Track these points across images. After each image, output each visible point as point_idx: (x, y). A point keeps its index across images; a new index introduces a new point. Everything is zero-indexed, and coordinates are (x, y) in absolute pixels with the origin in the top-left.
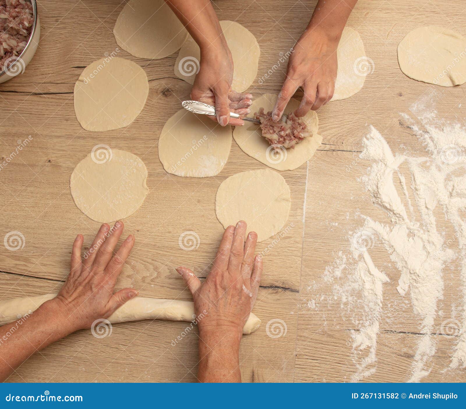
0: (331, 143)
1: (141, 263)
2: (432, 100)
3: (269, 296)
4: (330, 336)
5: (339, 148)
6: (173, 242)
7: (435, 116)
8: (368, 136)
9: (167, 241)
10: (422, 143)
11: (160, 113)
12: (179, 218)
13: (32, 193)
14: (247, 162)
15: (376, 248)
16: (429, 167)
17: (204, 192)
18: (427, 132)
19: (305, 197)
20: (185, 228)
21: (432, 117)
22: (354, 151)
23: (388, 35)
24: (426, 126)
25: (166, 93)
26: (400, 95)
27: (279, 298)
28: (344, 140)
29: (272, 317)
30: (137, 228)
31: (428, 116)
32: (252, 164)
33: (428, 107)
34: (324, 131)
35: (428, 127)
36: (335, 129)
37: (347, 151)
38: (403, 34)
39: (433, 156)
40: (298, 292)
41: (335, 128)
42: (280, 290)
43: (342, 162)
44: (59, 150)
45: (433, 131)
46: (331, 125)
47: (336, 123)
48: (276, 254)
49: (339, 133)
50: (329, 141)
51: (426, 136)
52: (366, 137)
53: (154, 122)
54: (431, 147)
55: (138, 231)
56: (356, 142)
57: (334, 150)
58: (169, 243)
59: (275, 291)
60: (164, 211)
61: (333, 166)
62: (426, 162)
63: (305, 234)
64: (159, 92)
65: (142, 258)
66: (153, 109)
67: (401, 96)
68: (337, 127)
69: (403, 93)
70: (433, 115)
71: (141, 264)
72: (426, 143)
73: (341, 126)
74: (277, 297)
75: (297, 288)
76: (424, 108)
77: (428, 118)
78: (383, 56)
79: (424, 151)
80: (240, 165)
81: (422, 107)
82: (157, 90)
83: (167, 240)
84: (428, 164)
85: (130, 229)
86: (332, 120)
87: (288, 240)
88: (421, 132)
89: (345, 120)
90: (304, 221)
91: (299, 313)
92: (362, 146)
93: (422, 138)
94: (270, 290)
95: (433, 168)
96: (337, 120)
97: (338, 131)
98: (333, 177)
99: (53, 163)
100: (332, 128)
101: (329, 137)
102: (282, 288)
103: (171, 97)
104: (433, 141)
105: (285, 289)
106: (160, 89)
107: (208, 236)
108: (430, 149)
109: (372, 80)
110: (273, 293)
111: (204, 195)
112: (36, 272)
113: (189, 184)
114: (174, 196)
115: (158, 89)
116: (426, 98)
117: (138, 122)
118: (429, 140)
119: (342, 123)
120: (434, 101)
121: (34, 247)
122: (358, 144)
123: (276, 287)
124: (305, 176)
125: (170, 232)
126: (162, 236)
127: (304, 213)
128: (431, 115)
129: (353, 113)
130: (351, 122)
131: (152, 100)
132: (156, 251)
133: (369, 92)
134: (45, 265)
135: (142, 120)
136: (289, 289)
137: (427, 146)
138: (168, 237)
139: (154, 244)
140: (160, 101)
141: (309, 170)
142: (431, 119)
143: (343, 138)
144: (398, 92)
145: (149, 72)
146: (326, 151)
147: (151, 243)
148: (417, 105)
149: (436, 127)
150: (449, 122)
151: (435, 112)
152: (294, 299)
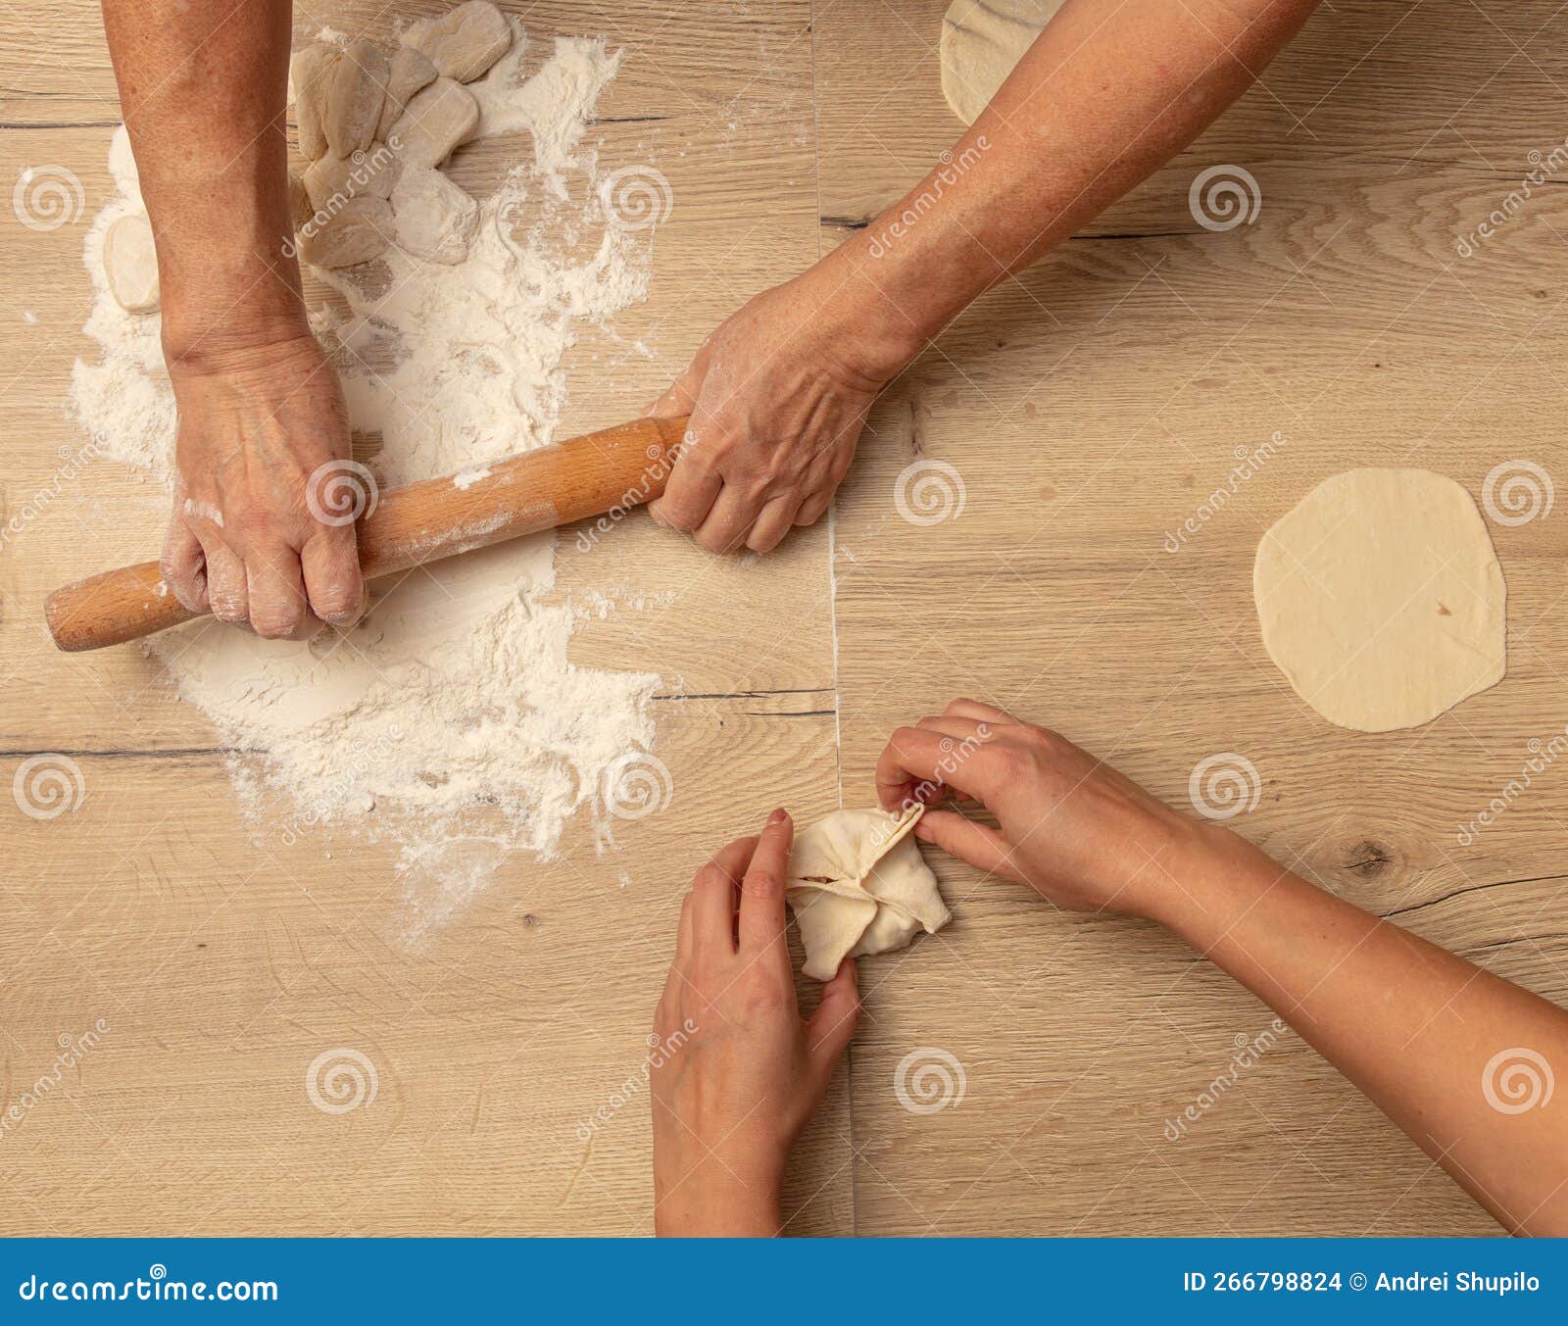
0: (760, 719)
1: (1347, 264)
2: (416, 910)
4: (709, 96)
5: (732, 705)
6: (1253, 341)
7: (405, 849)
9: (1273, 341)
11: (1380, 782)
12: (1247, 420)
14: (1044, 630)
15: (583, 379)
17: (1176, 514)
20: (1221, 389)
21: (412, 844)
22: (678, 697)
23: (587, 1155)
25: (1373, 858)
26: (529, 920)
27: (884, 195)
28: (719, 733)
29: (898, 137)
30: (1381, 375)
31: (427, 847)
32: (1028, 624)
33: (428, 885)
34: (789, 760)
36: (754, 771)
37: (705, 696)
38: (533, 1165)
40: (823, 219)
41: (754, 777)
43: (718, 655)
46: (768, 785)
47: (750, 795)
49: (738, 757)
50: (772, 727)
53: (1396, 746)
55: (1377, 366)
56: (674, 730)
57: (751, 695)
58: (1265, 337)
60: (1301, 439)
61: (749, 638)
64: (1400, 860)
65: (1347, 280)
66: (1410, 794)
67: (527, 916)
68: (745, 780)
69: (521, 928)
70: (411, 855)
71: (1346, 260)
73: (731, 786)
75: (829, 231)
76: (442, 877)
77: (428, 838)
78: (601, 1067)
80: (1067, 615)
81: (450, 882)
82: (1406, 865)
83: (1274, 345)
85: (1406, 368)
86: (764, 804)
89: (721, 809)
91: (813, 156)
92: (654, 717)
96: (749, 804)
97: (740, 766)
98: (747, 600)
100: (763, 774)
101: (771, 740)
103: (1352, 844)
106: (1396, 870)
107: (1140, 370)
109: (633, 970)
111: (1176, 501)
113: (1230, 535)
114: (1278, 490)
115: (1402, 872)
116: (438, 917)
117: (1451, 742)
119: (730, 796)
120: (410, 907)
122: (670, 725)
124: (841, 597)
125: (1270, 370)
126: (1295, 356)
128: (418, 852)
129: (692, 836)
130: (699, 804)
131: (1415, 826)
132: (1305, 307)
133: (644, 919)
135: (1440, 750)
136: (855, 227)
138: (1272, 354)
139: (1316, 329)
140: (1387, 824)
141: (829, 619)
142: (416, 837)
143: (722, 743)
144: (540, 930)
145: (1452, 935)
146: (778, 689)
147: (1325, 331)
148: (467, 885)
149: (399, 809)
150: (355, 832)
151: (403, 867)
152: (833, 196)
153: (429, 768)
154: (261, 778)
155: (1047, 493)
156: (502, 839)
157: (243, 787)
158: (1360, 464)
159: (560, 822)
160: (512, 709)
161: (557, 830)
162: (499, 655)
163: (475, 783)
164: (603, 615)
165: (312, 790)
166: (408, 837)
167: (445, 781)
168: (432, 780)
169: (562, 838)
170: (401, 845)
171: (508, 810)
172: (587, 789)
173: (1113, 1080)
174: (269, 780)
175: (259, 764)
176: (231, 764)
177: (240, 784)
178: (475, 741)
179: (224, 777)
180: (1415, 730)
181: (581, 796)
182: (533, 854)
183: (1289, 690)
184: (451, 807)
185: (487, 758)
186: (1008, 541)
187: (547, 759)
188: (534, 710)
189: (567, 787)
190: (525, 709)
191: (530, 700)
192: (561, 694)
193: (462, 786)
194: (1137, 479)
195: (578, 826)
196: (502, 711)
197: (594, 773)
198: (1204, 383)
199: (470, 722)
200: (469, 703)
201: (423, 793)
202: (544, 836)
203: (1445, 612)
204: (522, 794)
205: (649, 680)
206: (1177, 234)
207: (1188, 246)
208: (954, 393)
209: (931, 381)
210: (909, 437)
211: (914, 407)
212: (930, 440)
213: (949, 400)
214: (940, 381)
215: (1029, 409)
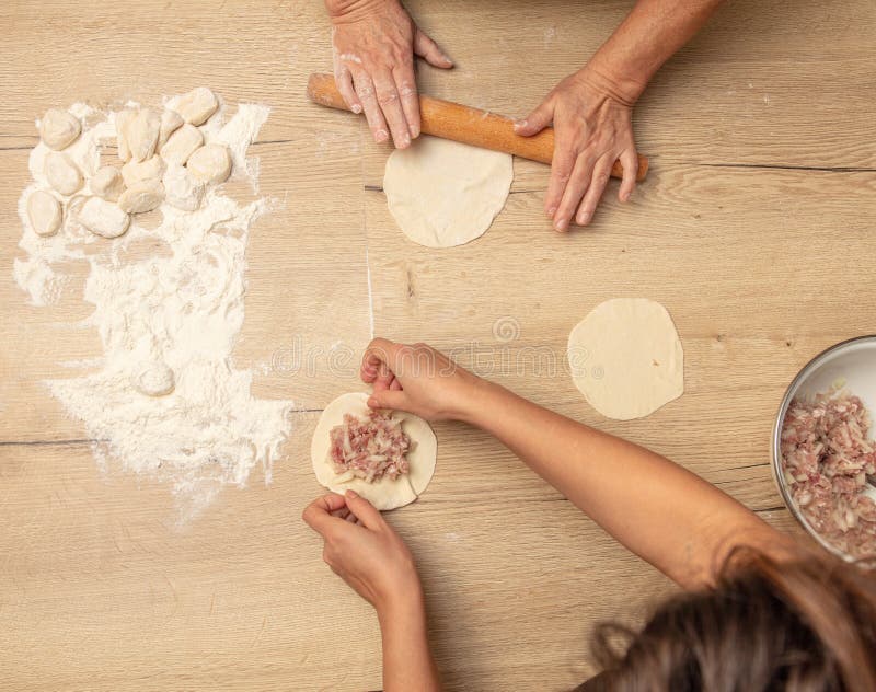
2: (181, 513)
4: (311, 130)
7: (175, 484)
8: (282, 438)
13: (804, 292)
20: (552, 263)
21: (179, 482)
22: (302, 411)
30: (625, 255)
31: (185, 484)
33: (187, 500)
37: (314, 410)
40: (367, 188)
43: (320, 391)
44: (777, 364)
52: (286, 437)
53: (634, 426)
55: (623, 251)
56: (300, 427)
63: (366, 273)
70: (178, 486)
75: (369, 192)
76: (194, 497)
77: (187, 479)
81: (197, 499)
85: (636, 252)
87: (391, 261)
91: (360, 158)
92: (291, 421)
99: (783, 343)
112: (767, 174)
113: (556, 330)
116: (192, 516)
117: (660, 424)
120: (178, 511)
121: (779, 210)
122: (298, 424)
125: (574, 254)
126: (586, 247)
127: (371, 305)
128: (182, 485)
134: (755, 186)
135: (655, 428)
138: (575, 247)
139: (595, 234)
142: (181, 479)
147: (600, 235)
148: (205, 501)
149: (173, 466)
150: (152, 477)
151: (175, 493)
152: (370, 176)
153: (186, 447)
154: (107, 454)
155: (472, 313)
156: (221, 479)
157: (99, 457)
158: (617, 297)
159: (247, 471)
160: (224, 418)
161: (247, 474)
162: (218, 394)
163: (207, 453)
164: (266, 373)
165: (132, 458)
166: (176, 478)
167: (194, 453)
168: (187, 452)
169: (249, 477)
170: (173, 483)
171: (224, 465)
172: (261, 454)
173: (506, 583)
174: (111, 454)
175: (106, 446)
176: (93, 447)
177: (97, 456)
178: (208, 433)
179: (90, 453)
180: (643, 419)
181: (257, 458)
182: (235, 486)
183: (585, 402)
184: (197, 464)
185: (213, 442)
186: (454, 335)
187: (241, 441)
188: (235, 419)
189: (251, 454)
190: (231, 418)
191: (232, 414)
192: (247, 410)
193: (202, 455)
194: (513, 306)
195: (256, 472)
196: (220, 419)
197: (263, 448)
198: (544, 260)
199: (205, 424)
200: (204, 416)
201: (184, 458)
202: (240, 477)
203: (656, 364)
204: (230, 457)
205: (289, 404)
206: (530, 192)
207: (536, 197)
208: (428, 267)
209: (417, 262)
210: (407, 288)
211: (409, 274)
212: (417, 289)
213: (426, 271)
214: (422, 262)
215: (464, 273)
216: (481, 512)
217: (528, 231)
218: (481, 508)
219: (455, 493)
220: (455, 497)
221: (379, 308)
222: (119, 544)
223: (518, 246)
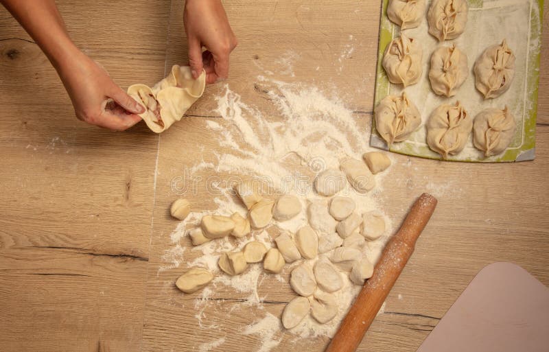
3: (118, 265)
5: (192, 113)
6: (19, 211)
9: (12, 210)
10: (277, 107)
16: (284, 132)
18: (282, 96)
19: (157, 163)
20: (32, 196)
22: (208, 116)
24: (282, 90)
25: (11, 55)
26: (257, 58)
27: (127, 267)
28: (197, 105)
29: (120, 286)
35: (284, 91)
37: (200, 116)
39: (289, 121)
40: (147, 260)
42: (129, 259)
43: (195, 128)
45: (289, 95)
48: (126, 221)
51: (282, 100)
54: (286, 111)
56: (210, 107)
57: (187, 116)
58: (15, 212)
59: (124, 260)
61: (185, 132)
62: (281, 127)
64: (4, 53)
69: (259, 56)
72: (281, 108)
74: (125, 266)
75: (145, 256)
79: (279, 116)
82: (2, 52)
84: (283, 129)
87: (138, 208)
88: (277, 95)
90: (155, 188)
92: (215, 112)
93: (277, 102)
94: (119, 259)
95: (288, 133)
102: (132, 256)
104: (289, 106)
105: (134, 257)
106: (5, 51)
108: (285, 113)
110: (121, 262)
115: (3, 50)
118: (284, 105)
120: (291, 64)
123: (125, 256)
124: (157, 142)
125: (15, 201)
126: (7, 205)
127: (155, 180)
136: (138, 257)
137: (282, 110)
138: (14, 206)
140: (5, 64)
141: (161, 136)
143: (197, 103)
144: (254, 55)
149: (292, 91)
150: (305, 86)
152: (143, 268)
186: (104, 155)
198: (36, 199)
206: (37, 247)
207: (33, 243)
208: (115, 201)
209: (121, 205)
210: (131, 189)
211: (128, 198)
212: (123, 188)
213: (116, 199)
214: (118, 205)
215: (92, 195)
216: (105, 44)
217: (43, 220)
218: (105, 47)
219: (120, 57)
220: (120, 55)
221: (150, 178)
222: (328, 48)
223: (51, 210)
